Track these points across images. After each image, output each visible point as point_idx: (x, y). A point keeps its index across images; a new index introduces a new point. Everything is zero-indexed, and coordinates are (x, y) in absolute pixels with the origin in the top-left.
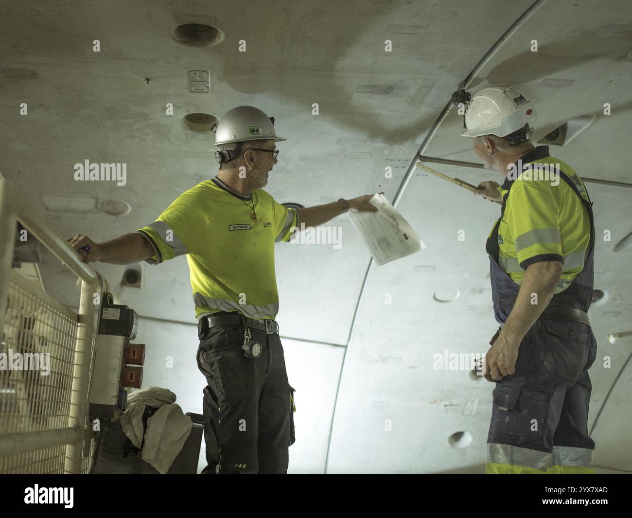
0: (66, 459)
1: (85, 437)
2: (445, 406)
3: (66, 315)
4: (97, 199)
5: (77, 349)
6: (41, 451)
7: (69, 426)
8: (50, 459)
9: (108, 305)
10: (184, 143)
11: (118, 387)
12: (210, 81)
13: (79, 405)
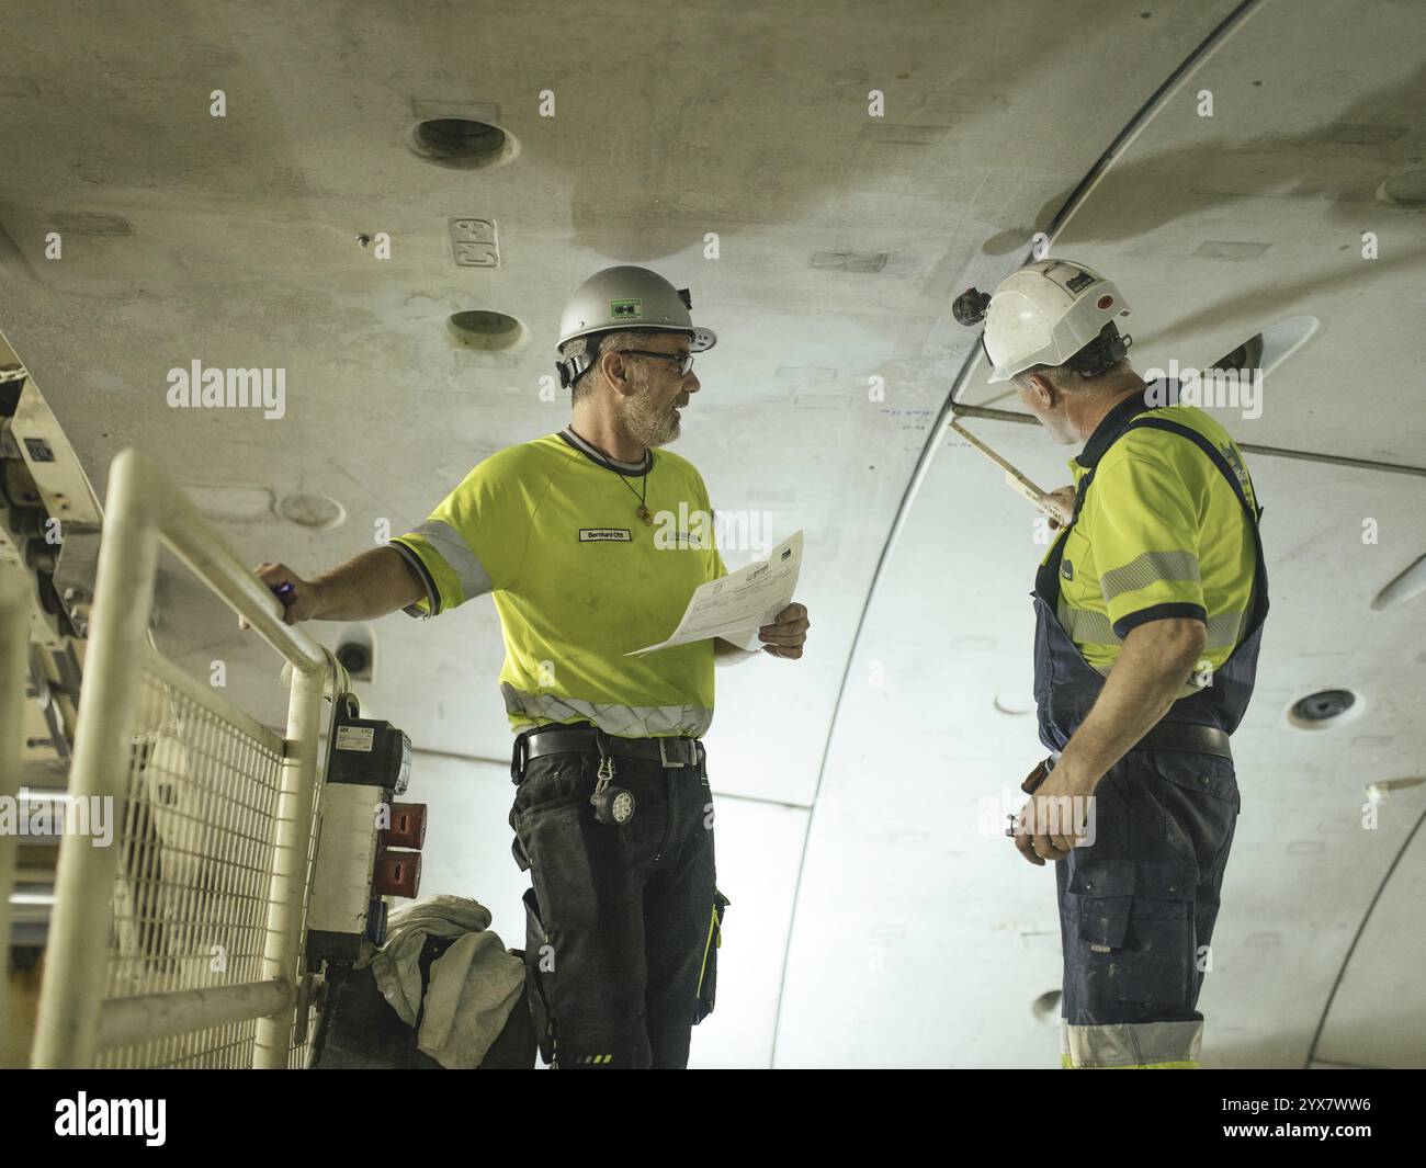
0: (256, 1049)
1: (298, 1003)
2: (1025, 935)
3: (259, 743)
4: (272, 493)
5: (281, 814)
6: (204, 1032)
7: (264, 979)
8: (224, 1048)
9: (348, 720)
10: (451, 373)
11: (368, 894)
12: (497, 242)
13: (287, 934)
